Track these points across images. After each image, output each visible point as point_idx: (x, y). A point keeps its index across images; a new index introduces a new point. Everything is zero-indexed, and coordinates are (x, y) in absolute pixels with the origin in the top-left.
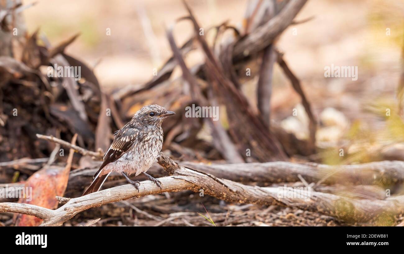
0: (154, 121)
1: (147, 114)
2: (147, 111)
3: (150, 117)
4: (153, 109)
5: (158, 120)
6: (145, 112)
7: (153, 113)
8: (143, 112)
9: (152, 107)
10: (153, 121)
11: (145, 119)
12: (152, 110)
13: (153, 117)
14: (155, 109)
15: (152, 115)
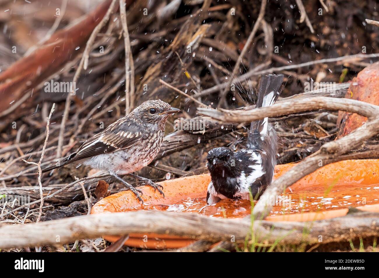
0: (155, 119)
1: (147, 111)
2: (147, 107)
3: (151, 114)
4: (154, 105)
5: (160, 119)
6: (145, 108)
7: (154, 110)
8: (142, 109)
9: (153, 103)
10: (153, 120)
11: (145, 117)
12: (153, 107)
13: (154, 115)
14: (156, 104)
15: (152, 112)
